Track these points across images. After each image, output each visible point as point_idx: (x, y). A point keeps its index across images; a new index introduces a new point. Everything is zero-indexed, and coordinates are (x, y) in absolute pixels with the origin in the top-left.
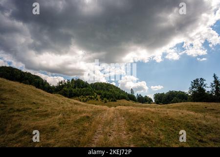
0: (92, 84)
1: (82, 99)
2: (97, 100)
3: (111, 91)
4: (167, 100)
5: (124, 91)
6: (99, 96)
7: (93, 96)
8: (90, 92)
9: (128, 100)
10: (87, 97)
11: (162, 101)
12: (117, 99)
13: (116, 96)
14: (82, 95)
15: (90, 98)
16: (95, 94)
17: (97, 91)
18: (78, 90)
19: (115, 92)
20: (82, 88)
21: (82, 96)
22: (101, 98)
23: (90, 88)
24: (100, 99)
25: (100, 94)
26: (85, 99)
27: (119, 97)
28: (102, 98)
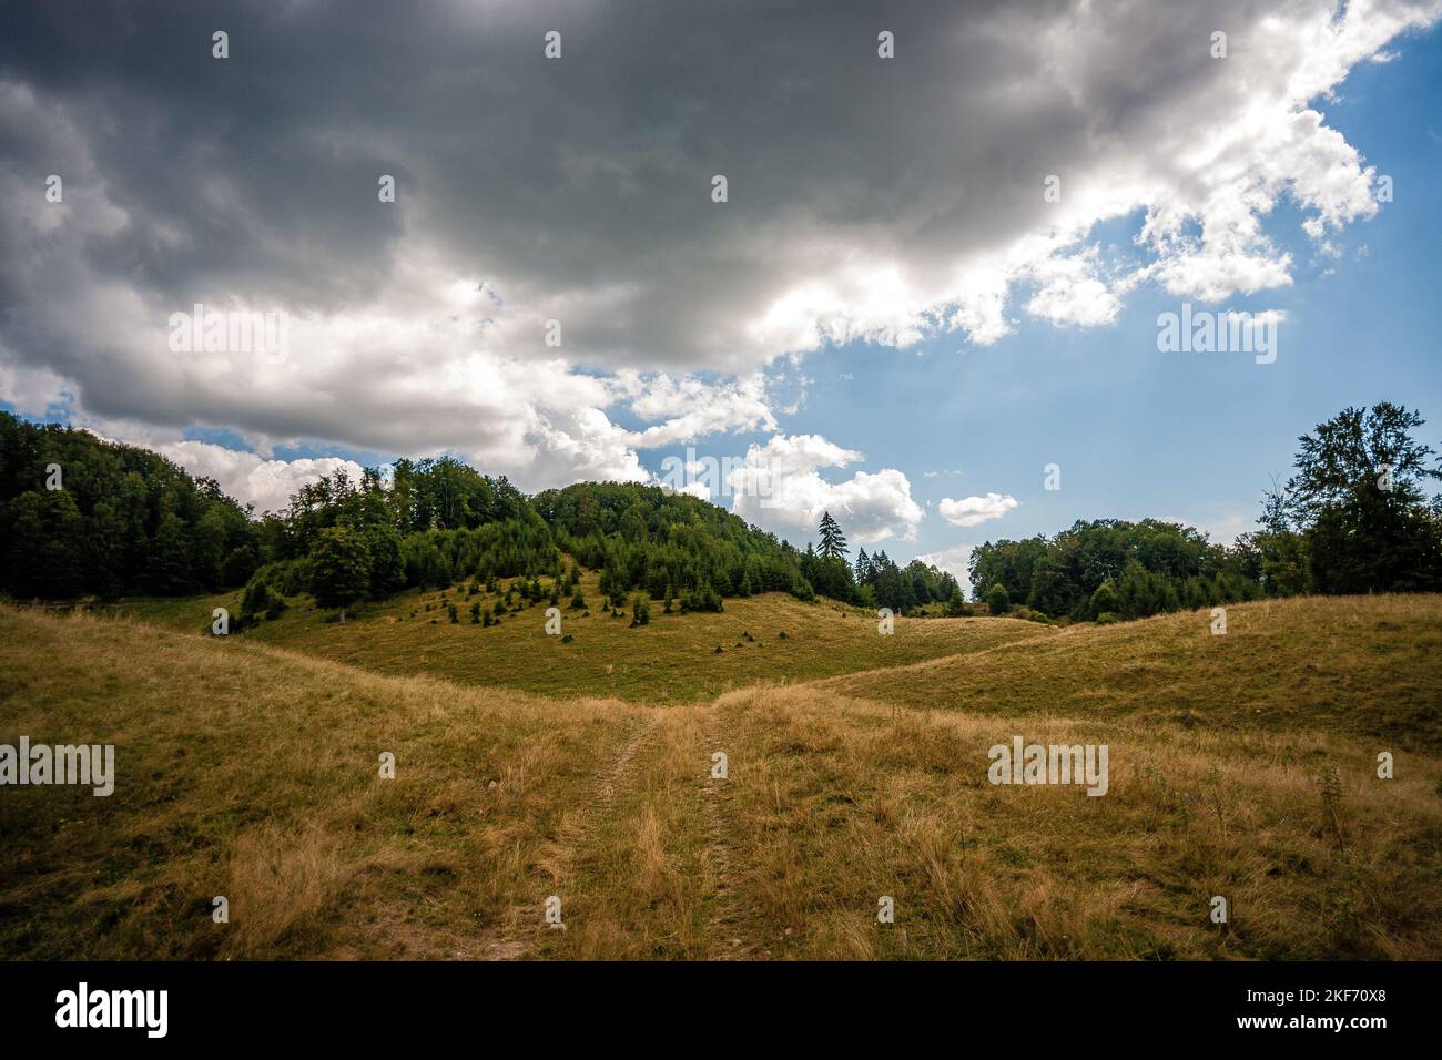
0: (546, 497)
1: (464, 607)
2: (578, 604)
3: (681, 541)
4: (1069, 586)
5: (771, 539)
6: (589, 579)
7: (546, 582)
8: (530, 553)
9: (803, 598)
10: (505, 584)
11: (1032, 596)
12: (727, 595)
13: (720, 572)
14: (470, 571)
15: (524, 593)
16: (568, 561)
17: (578, 544)
18: (439, 541)
19: (709, 540)
20: (473, 523)
21: (468, 584)
22: (604, 587)
23: (528, 521)
24: (595, 601)
25: (598, 561)
26: (488, 603)
27: (737, 576)
28: (614, 592)
